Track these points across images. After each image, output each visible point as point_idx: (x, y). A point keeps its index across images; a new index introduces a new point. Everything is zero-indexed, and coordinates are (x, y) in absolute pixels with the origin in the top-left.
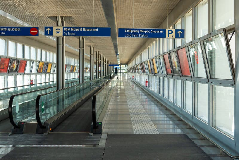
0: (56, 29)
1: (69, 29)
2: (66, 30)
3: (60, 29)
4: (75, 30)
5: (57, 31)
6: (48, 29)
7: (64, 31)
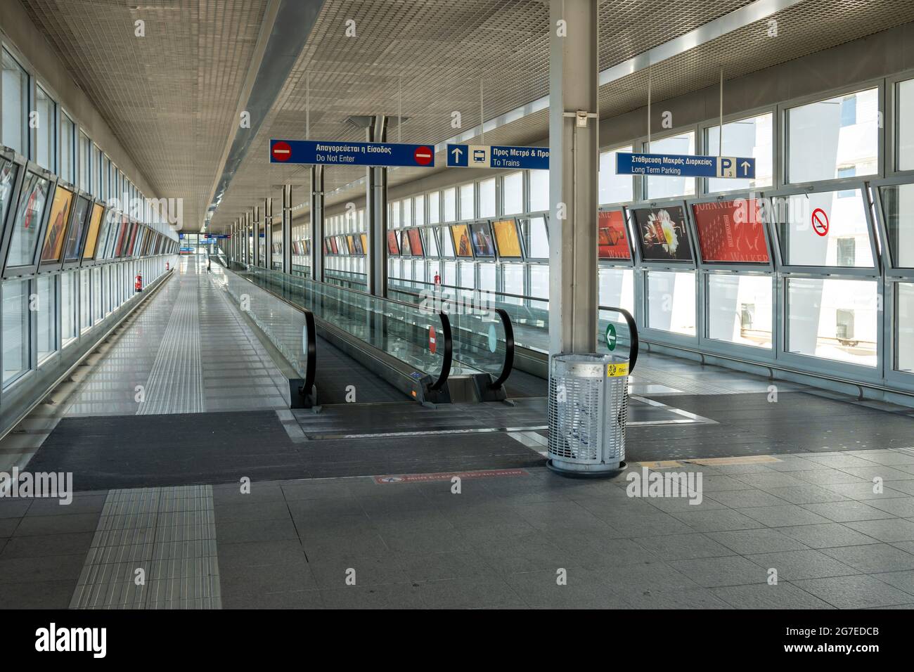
0: (476, 152)
1: (504, 153)
2: (499, 153)
3: (483, 152)
4: (519, 153)
5: (478, 155)
6: (457, 151)
7: (493, 156)
